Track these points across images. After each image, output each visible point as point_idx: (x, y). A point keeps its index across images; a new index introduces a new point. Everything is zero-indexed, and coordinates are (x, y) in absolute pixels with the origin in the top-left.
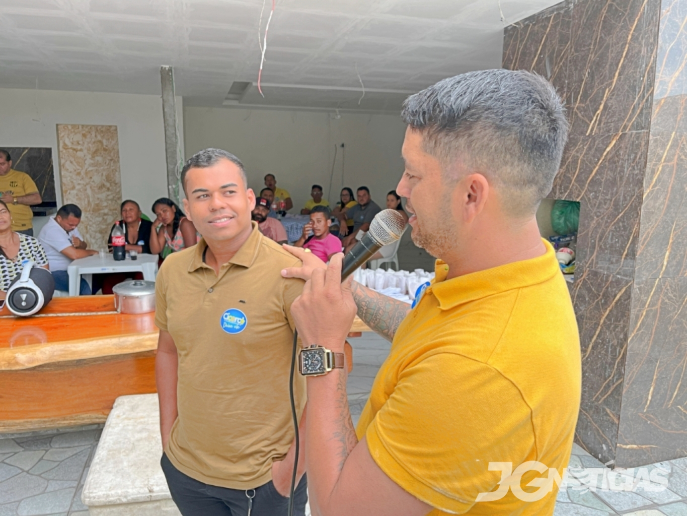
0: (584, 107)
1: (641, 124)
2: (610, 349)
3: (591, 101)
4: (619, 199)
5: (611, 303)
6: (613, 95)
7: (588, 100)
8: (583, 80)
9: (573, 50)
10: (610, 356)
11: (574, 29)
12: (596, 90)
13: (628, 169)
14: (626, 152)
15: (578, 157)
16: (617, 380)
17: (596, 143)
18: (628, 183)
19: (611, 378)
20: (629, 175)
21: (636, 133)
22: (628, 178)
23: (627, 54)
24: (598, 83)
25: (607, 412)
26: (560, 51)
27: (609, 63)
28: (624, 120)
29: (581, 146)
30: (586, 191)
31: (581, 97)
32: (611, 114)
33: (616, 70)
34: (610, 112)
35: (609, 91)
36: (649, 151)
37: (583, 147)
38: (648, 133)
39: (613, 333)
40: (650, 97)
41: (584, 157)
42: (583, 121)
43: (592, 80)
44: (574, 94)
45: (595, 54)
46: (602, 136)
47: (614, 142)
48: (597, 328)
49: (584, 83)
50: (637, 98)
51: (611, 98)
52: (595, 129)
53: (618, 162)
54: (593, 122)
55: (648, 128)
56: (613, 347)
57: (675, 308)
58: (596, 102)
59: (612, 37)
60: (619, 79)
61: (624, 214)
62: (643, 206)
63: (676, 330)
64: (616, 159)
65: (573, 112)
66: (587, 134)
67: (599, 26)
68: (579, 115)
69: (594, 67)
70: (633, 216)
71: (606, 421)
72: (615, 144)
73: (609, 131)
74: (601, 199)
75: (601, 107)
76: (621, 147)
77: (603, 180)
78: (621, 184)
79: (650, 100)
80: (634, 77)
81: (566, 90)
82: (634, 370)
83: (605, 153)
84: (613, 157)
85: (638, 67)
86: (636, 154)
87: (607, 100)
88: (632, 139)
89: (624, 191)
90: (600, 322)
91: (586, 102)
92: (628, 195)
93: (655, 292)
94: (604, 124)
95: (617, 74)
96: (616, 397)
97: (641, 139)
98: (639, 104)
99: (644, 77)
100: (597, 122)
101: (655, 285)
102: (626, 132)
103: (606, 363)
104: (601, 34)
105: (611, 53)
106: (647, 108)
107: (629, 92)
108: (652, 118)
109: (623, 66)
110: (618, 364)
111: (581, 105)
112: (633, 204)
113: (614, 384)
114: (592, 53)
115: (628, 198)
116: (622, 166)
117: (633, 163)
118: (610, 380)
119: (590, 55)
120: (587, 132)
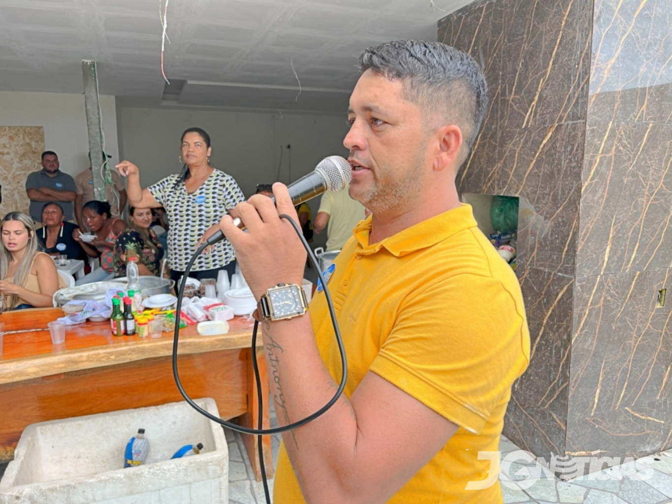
0: (519, 99)
1: (577, 114)
2: (554, 351)
3: (525, 93)
4: (558, 193)
5: (554, 303)
6: (547, 85)
7: (523, 91)
8: (517, 71)
9: (506, 40)
10: (554, 358)
11: (507, 19)
12: (530, 81)
13: (565, 162)
14: (562, 144)
15: (515, 150)
16: (563, 383)
17: (532, 136)
18: (566, 176)
19: (556, 381)
20: (566, 167)
21: (572, 124)
22: (566, 171)
23: (561, 41)
24: (532, 74)
25: (553, 418)
26: (493, 42)
27: (543, 52)
28: (559, 111)
29: (518, 139)
30: (524, 186)
31: (516, 88)
32: (546, 105)
33: (550, 59)
34: (545, 103)
35: (543, 81)
36: (586, 142)
37: (520, 140)
38: (585, 123)
39: (557, 334)
40: (585, 86)
41: (520, 150)
42: (519, 113)
43: (526, 70)
44: (509, 86)
45: (529, 43)
46: (538, 128)
47: (550, 134)
48: (541, 328)
49: (518, 74)
50: (572, 88)
51: (546, 89)
52: (531, 121)
53: (555, 154)
54: (528, 114)
55: (585, 118)
56: (557, 349)
57: (618, 305)
58: (531, 93)
59: (545, 24)
60: (553, 68)
61: (563, 208)
62: (581, 200)
63: (620, 328)
64: (553, 151)
65: (508, 104)
66: (523, 127)
67: (532, 14)
68: (515, 107)
69: (528, 57)
70: (572, 210)
71: (553, 427)
72: (551, 136)
73: (544, 123)
74: (540, 193)
75: (536, 98)
76: (557, 139)
77: (541, 174)
78: (559, 178)
79: (585, 88)
80: (568, 64)
81: (500, 82)
82: (579, 372)
83: (542, 146)
84: (549, 150)
85: (572, 55)
86: (573, 145)
87: (542, 91)
88: (568, 131)
89: (562, 184)
90: (543, 323)
91: (520, 94)
92: (566, 189)
93: (597, 290)
94: (540, 116)
95: (551, 63)
96: (562, 401)
97: (578, 130)
98: (574, 94)
99: (579, 64)
100: (533, 114)
101: (597, 282)
102: (562, 123)
103: (551, 365)
104: (533, 22)
105: (545, 41)
106: (582, 97)
107: (564, 81)
108: (589, 108)
109: (557, 55)
110: (563, 366)
111: (516, 97)
112: (572, 198)
113: (559, 388)
114: (525, 43)
115: (567, 192)
116: (559, 159)
117: (570, 155)
118: (555, 384)
119: (523, 45)
120: (522, 124)
